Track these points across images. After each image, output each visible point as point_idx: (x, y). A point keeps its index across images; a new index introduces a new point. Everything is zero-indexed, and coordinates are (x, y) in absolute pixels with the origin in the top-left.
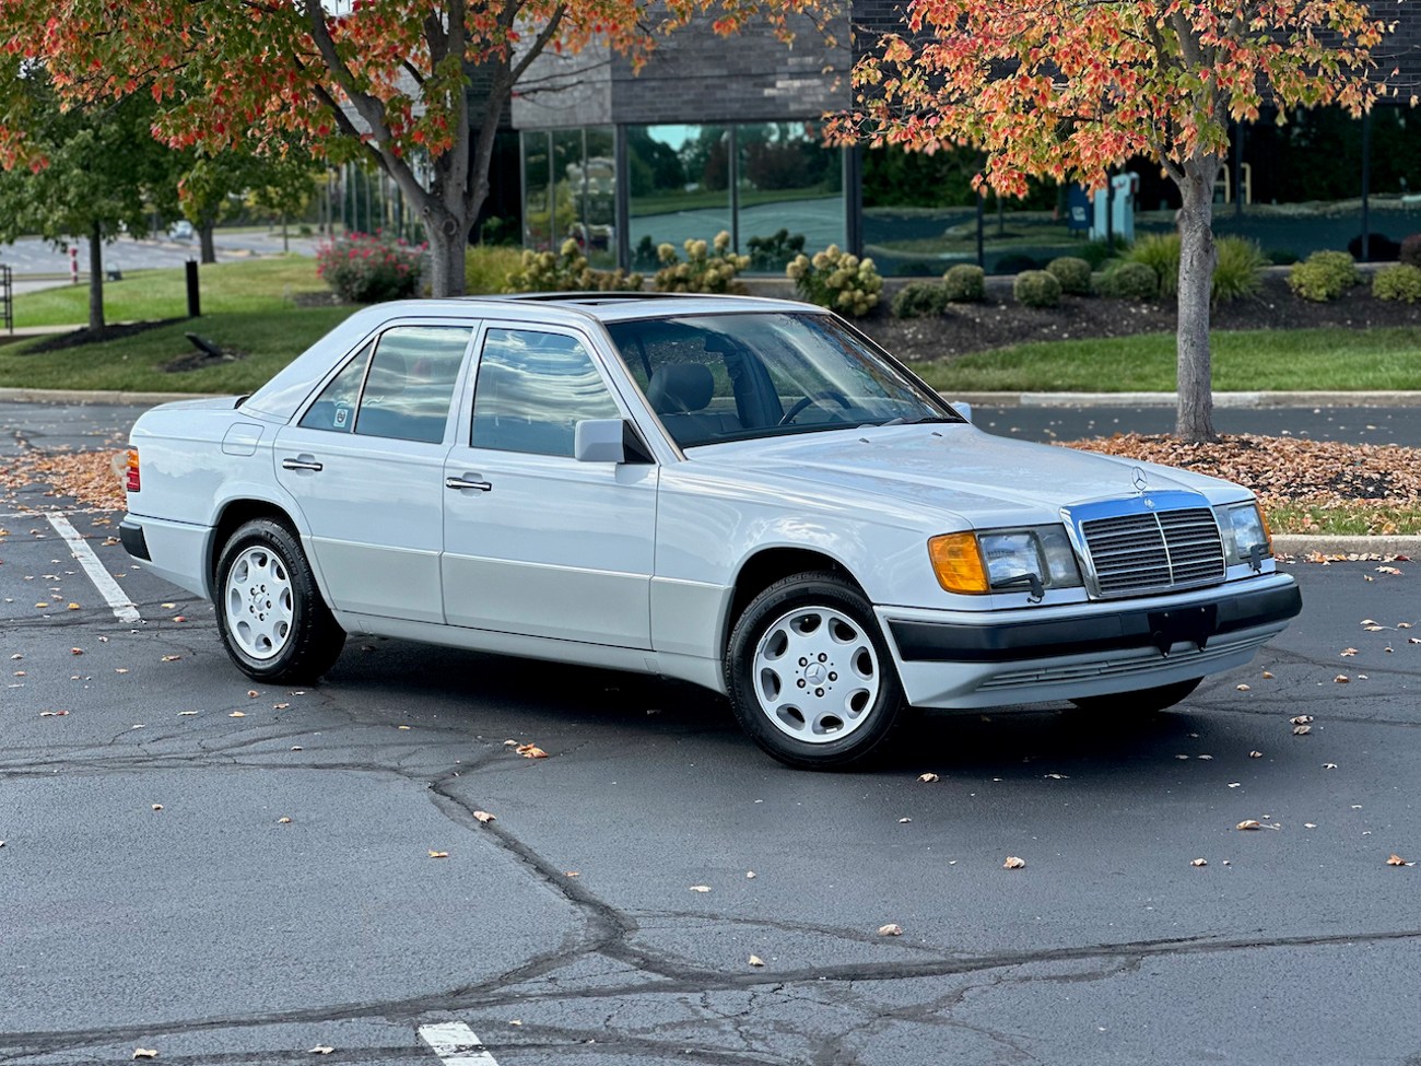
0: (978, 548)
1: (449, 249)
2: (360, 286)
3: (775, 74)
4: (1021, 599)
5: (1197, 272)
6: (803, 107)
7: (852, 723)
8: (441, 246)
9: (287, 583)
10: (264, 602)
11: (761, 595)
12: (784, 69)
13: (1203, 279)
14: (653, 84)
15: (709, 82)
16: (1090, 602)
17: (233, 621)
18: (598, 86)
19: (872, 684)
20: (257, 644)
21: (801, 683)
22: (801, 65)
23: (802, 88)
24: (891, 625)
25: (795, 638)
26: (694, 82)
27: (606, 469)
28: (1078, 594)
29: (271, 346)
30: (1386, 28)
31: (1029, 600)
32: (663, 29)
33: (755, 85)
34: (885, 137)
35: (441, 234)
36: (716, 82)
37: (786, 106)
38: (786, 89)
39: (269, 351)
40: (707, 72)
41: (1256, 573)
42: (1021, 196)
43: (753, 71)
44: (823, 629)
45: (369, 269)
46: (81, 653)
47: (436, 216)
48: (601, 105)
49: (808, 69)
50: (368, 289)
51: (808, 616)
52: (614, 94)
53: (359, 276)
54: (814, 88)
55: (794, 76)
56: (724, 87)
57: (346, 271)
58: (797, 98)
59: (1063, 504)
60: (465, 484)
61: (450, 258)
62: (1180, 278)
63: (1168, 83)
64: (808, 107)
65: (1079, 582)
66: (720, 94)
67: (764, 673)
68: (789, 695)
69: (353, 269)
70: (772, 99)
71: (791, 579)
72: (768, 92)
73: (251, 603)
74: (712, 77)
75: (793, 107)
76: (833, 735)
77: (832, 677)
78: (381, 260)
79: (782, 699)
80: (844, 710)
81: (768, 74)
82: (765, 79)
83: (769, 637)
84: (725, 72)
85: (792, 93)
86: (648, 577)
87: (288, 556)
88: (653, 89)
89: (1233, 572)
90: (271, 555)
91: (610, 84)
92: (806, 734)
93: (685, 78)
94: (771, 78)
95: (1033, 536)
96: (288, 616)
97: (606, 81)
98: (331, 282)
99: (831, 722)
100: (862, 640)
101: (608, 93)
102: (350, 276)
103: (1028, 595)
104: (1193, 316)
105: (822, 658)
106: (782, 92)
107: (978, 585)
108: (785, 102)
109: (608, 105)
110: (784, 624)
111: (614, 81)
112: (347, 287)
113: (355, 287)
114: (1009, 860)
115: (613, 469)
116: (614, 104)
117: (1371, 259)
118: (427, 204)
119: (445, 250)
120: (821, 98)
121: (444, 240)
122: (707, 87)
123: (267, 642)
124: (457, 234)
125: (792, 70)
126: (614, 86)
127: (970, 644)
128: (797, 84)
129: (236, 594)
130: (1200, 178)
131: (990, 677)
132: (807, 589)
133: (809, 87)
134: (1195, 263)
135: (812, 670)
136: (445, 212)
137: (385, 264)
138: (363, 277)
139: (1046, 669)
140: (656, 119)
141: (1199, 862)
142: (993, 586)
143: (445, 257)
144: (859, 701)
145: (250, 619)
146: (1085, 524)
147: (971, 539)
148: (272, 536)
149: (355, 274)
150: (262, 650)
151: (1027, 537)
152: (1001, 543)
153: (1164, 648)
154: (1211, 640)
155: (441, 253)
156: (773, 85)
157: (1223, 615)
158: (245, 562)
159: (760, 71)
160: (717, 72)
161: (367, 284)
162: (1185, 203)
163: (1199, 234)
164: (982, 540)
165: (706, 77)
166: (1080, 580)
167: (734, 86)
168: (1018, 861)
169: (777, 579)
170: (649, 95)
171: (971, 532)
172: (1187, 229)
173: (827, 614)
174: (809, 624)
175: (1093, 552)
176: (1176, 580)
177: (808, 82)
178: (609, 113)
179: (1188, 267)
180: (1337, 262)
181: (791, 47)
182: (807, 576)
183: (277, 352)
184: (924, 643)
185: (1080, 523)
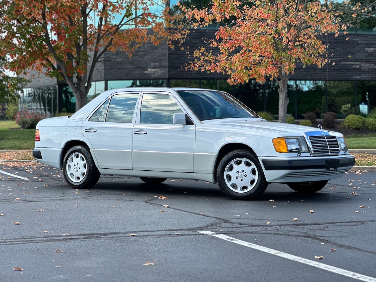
0: (285, 141)
1: (81, 101)
2: (28, 125)
3: (148, 67)
4: (295, 155)
5: (283, 105)
6: (155, 76)
7: (250, 188)
8: (79, 100)
9: (85, 162)
10: (78, 167)
11: (226, 155)
12: (150, 66)
13: (285, 106)
14: (115, 70)
15: (130, 69)
16: (311, 156)
17: (68, 173)
18: (100, 70)
19: (256, 177)
20: (75, 179)
21: (237, 178)
22: (155, 65)
23: (155, 72)
24: (263, 161)
25: (235, 166)
26: (126, 69)
27: (180, 127)
28: (308, 154)
29: (9, 138)
30: (326, 47)
31: (297, 155)
32: (135, 47)
33: (142, 70)
34: (205, 69)
35: (79, 97)
36: (132, 69)
37: (150, 76)
38: (151, 71)
39: (9, 139)
40: (129, 67)
41: (345, 154)
42: (243, 83)
43: (142, 67)
44: (243, 164)
45: (31, 121)
46: (20, 185)
47: (78, 92)
48: (101, 75)
49: (156, 66)
50: (31, 126)
51: (239, 160)
52: (104, 72)
53: (28, 122)
54: (158, 71)
55: (153, 68)
56: (134, 71)
57: (24, 121)
58: (154, 73)
59: (304, 132)
60: (139, 132)
61: (81, 103)
62: (279, 106)
63: (279, 55)
64: (156, 76)
65: (308, 151)
66: (133, 73)
67: (227, 175)
68: (233, 181)
69: (26, 120)
70: (147, 74)
71: (234, 151)
72: (146, 72)
73: (74, 168)
74: (131, 68)
75: (152, 76)
76: (245, 191)
77: (245, 176)
78: (34, 118)
79: (231, 182)
80: (248, 184)
81: (146, 67)
82: (145, 69)
83: (228, 166)
84: (134, 67)
85: (152, 72)
86: (193, 153)
87: (86, 155)
88: (115, 71)
89: (341, 152)
90: (80, 155)
91: (103, 70)
92: (238, 191)
93: (124, 68)
94: (147, 69)
95: (297, 139)
96: (85, 171)
97: (102, 69)
98: (20, 125)
99: (245, 188)
100: (253, 166)
101: (103, 72)
102: (26, 123)
103: (297, 154)
104: (283, 116)
105: (243, 171)
106: (149, 72)
107: (285, 151)
108: (150, 75)
109: (103, 75)
110: (232, 163)
111: (105, 69)
112: (25, 125)
113: (27, 125)
114: (311, 210)
115: (182, 127)
116: (105, 75)
117: (298, 119)
118: (76, 89)
119: (80, 101)
120: (160, 74)
121: (80, 99)
122: (129, 71)
123: (78, 178)
124: (83, 97)
125: (153, 66)
126: (105, 70)
127: (284, 165)
128: (153, 70)
129: (69, 166)
130: (284, 81)
131: (289, 174)
132: (239, 153)
133: (157, 71)
134: (283, 102)
135: (240, 174)
136: (80, 91)
137: (35, 119)
138: (29, 123)
139: (302, 172)
140: (116, 79)
141: (357, 211)
142: (289, 151)
143: (80, 103)
144: (252, 182)
145: (74, 172)
146: (309, 137)
147: (283, 139)
148: (81, 150)
149: (27, 122)
150: (77, 180)
151: (296, 140)
152: (291, 140)
153: (328, 169)
154: (338, 168)
155: (79, 102)
156: (147, 70)
157: (341, 162)
158: (72, 157)
159: (144, 66)
160: (132, 67)
161: (30, 124)
162: (280, 87)
163: (284, 95)
164: (286, 139)
165: (129, 68)
166: (309, 151)
167: (137, 70)
168: (313, 211)
169: (230, 151)
170: (114, 73)
171: (283, 137)
172: (281, 94)
173: (244, 160)
174: (239, 163)
175: (312, 144)
176: (330, 153)
177: (156, 70)
178: (103, 77)
179: (281, 103)
180: (290, 119)
181: (173, 49)
182: (238, 150)
183: (11, 139)
184: (271, 165)
185: (308, 137)
